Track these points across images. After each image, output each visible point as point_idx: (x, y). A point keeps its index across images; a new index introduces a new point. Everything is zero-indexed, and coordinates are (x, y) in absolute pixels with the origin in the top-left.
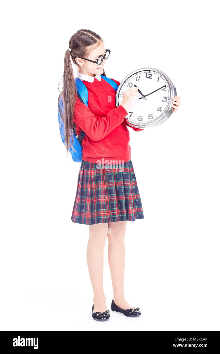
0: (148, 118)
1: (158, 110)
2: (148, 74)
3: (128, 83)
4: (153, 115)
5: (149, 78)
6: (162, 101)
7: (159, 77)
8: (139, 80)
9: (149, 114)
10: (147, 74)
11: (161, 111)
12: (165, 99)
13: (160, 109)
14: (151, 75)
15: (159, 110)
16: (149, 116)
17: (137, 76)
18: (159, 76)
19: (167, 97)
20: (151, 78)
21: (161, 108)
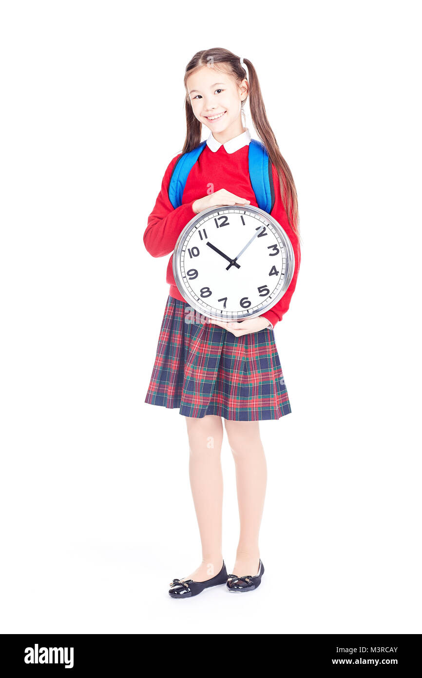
0: (261, 295)
1: (271, 274)
2: (219, 219)
3: (189, 250)
4: (266, 286)
5: (223, 225)
6: (271, 255)
7: (242, 217)
8: (206, 237)
9: (259, 289)
10: (217, 220)
11: (276, 273)
12: (273, 250)
13: (274, 272)
14: (224, 219)
15: (274, 274)
16: (260, 291)
17: (199, 231)
18: (241, 215)
19: (276, 245)
20: (228, 224)
21: (274, 268)
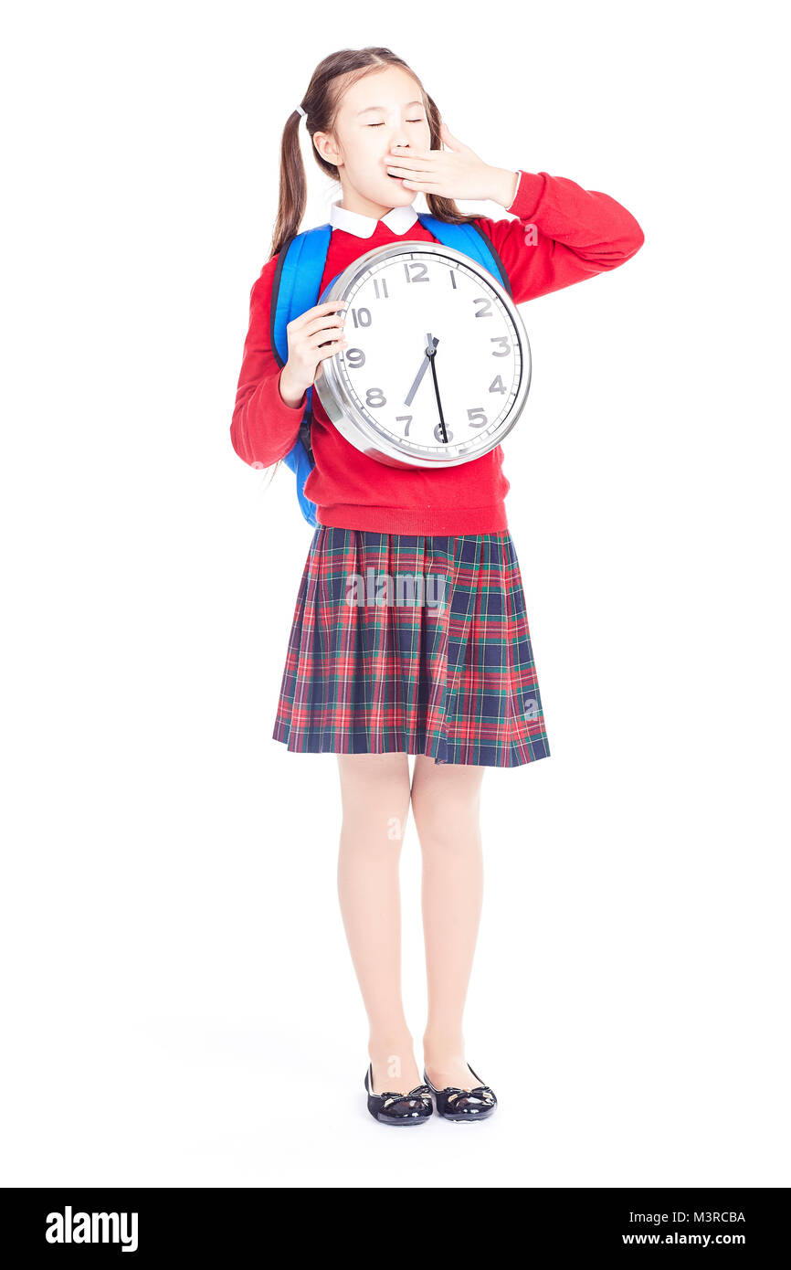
0: (471, 425)
1: (492, 389)
2: (412, 266)
3: (353, 310)
4: (482, 410)
5: (416, 279)
6: (494, 354)
7: (451, 272)
8: (386, 296)
9: (470, 412)
10: (409, 268)
11: (502, 390)
12: (501, 345)
13: (496, 386)
14: (421, 269)
15: (497, 390)
16: (471, 418)
17: (375, 281)
18: (452, 269)
19: (506, 338)
20: (427, 279)
21: (498, 379)
